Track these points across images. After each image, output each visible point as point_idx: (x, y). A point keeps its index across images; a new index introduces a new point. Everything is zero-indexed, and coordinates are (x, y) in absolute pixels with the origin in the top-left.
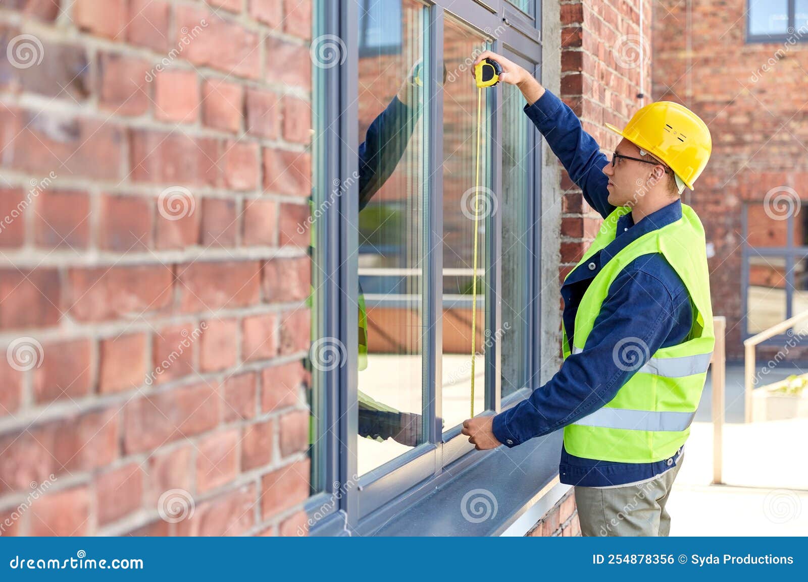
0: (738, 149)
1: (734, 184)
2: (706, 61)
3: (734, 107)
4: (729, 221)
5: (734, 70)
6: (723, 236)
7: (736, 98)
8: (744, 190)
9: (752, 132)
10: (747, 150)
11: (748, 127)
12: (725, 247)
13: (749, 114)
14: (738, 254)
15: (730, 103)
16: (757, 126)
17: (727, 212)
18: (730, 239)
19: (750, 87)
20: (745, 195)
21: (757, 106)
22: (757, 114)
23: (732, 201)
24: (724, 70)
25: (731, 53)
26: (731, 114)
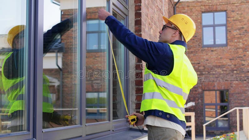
0: (201, 76)
1: (201, 86)
2: (192, 52)
3: (200, 65)
4: (199, 96)
5: (199, 54)
6: (198, 100)
7: (200, 62)
8: (203, 87)
9: (205, 71)
10: (204, 76)
11: (204, 70)
12: (198, 103)
13: (204, 66)
14: (202, 105)
15: (199, 63)
16: (206, 70)
17: (199, 94)
18: (200, 101)
19: (204, 59)
20: (203, 89)
21: (206, 64)
22: (206, 66)
23: (200, 90)
24: (197, 54)
25: (199, 50)
26: (199, 67)
